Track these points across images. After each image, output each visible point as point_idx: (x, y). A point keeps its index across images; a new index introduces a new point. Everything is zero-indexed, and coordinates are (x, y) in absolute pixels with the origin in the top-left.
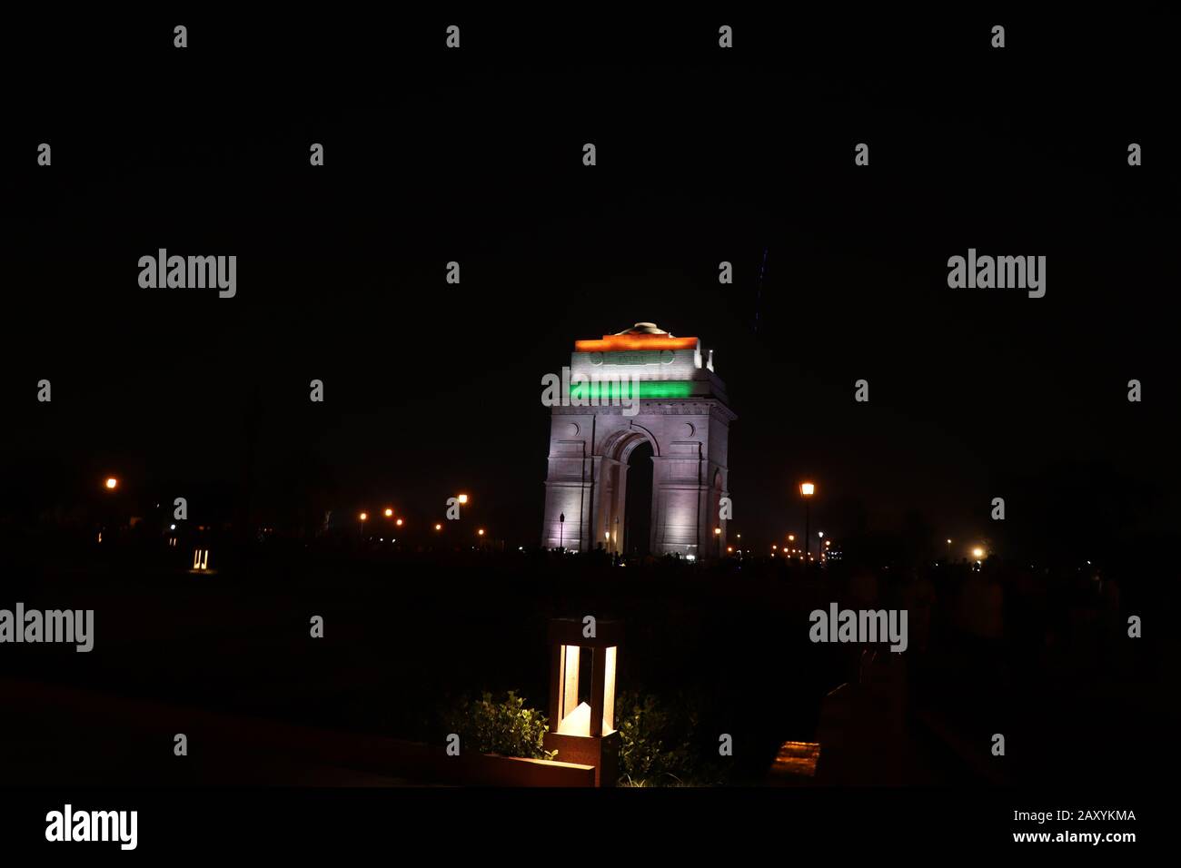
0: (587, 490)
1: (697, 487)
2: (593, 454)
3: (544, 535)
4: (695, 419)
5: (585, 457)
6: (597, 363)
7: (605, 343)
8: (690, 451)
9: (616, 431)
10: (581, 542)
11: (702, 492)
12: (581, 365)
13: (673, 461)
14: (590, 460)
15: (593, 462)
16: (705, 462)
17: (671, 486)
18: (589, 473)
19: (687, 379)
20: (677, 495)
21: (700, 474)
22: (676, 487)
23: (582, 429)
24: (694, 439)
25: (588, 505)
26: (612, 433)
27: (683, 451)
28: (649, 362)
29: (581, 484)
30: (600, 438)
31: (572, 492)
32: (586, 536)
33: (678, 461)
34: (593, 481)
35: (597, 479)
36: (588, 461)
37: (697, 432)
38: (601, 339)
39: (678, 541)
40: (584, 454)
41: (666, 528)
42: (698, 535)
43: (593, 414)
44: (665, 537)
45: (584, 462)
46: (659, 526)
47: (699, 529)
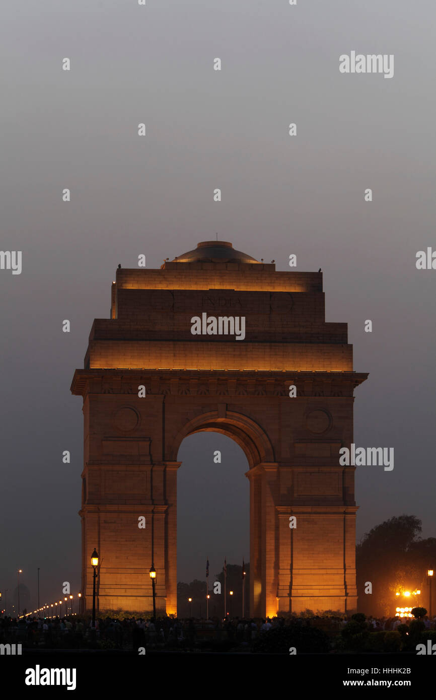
0: (159, 518)
1: (342, 509)
2: (164, 460)
4: (330, 403)
5: (152, 463)
6: (162, 308)
8: (328, 453)
10: (154, 601)
11: (349, 517)
12: (136, 311)
14: (161, 468)
16: (351, 470)
17: (301, 509)
18: (160, 490)
20: (310, 522)
21: (344, 489)
22: (309, 510)
23: (144, 419)
24: (331, 435)
25: (163, 542)
27: (314, 454)
28: (252, 310)
29: (151, 508)
35: (172, 499)
36: (158, 470)
40: (151, 460)
41: (293, 573)
42: (345, 582)
43: (162, 394)
44: (293, 587)
45: (152, 471)
46: (281, 572)
47: (346, 573)
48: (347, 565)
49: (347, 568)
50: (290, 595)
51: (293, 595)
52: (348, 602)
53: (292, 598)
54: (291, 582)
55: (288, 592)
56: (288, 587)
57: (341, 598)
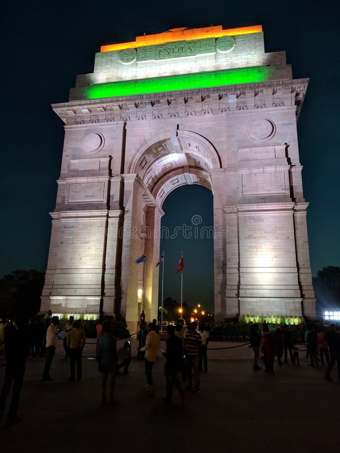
0: (114, 222)
1: (290, 205)
2: (122, 171)
3: (45, 292)
4: (274, 113)
5: (111, 175)
6: (128, 61)
7: (141, 42)
8: (272, 155)
9: (155, 140)
10: (102, 301)
11: (298, 214)
12: (108, 66)
13: (244, 172)
14: (119, 180)
15: (122, 184)
16: (298, 170)
17: (246, 207)
18: (116, 197)
19: (256, 64)
20: (256, 220)
21: (291, 188)
22: (255, 207)
23: (107, 142)
24: (275, 139)
25: (115, 244)
26: (150, 143)
27: (259, 156)
28: (200, 52)
29: (105, 213)
30: (134, 151)
31: (91, 225)
32: (110, 290)
33: (254, 171)
34: (122, 208)
35: (128, 206)
36: (116, 181)
37: (278, 130)
38: (135, 40)
39: (266, 293)
40: (110, 172)
41: (241, 271)
42: (300, 283)
43: (123, 120)
44: (241, 287)
45: (109, 182)
46: (228, 271)
47: (300, 272)
48: (300, 264)
49: (300, 266)
50: (238, 295)
51: (241, 295)
52: (305, 305)
53: (240, 299)
54: (239, 282)
55: (237, 293)
56: (236, 288)
57: (297, 300)
